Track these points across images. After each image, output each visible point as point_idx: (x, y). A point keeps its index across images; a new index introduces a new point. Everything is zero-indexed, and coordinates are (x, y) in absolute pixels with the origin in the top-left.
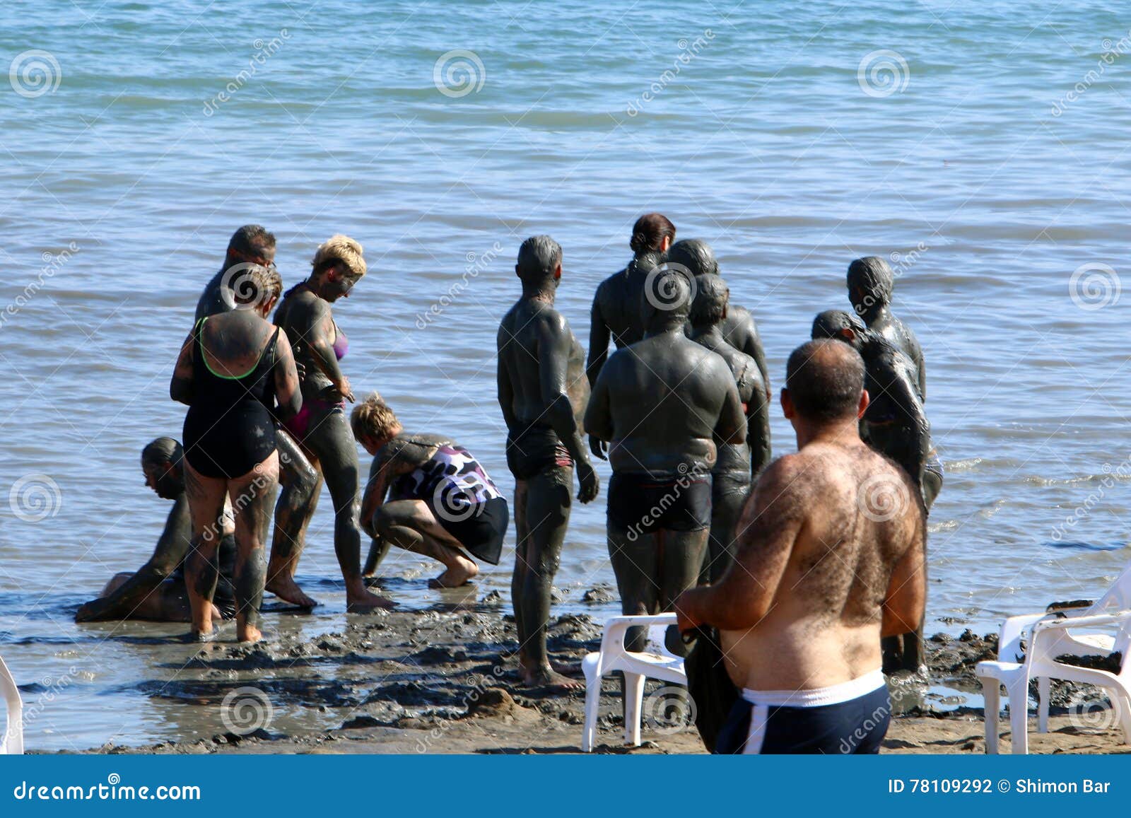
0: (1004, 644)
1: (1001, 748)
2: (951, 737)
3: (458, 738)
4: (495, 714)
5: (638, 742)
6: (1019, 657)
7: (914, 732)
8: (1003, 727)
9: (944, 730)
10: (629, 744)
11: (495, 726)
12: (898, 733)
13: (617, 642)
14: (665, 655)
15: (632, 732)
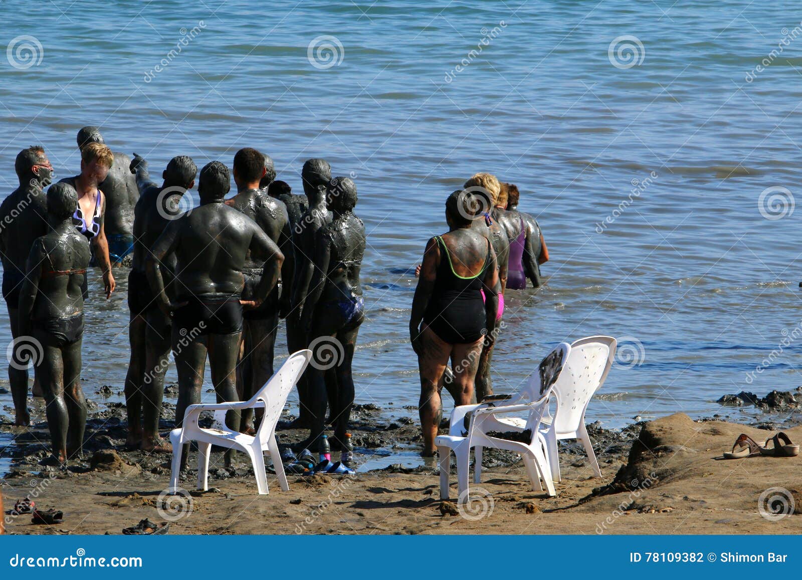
0: (453, 423)
1: (450, 493)
2: (416, 486)
3: (84, 485)
4: (110, 469)
5: (206, 489)
6: (463, 432)
7: (391, 483)
8: (453, 479)
9: (410, 481)
10: (200, 490)
11: (108, 477)
12: (380, 483)
13: (194, 421)
14: (225, 430)
15: (202, 481)
